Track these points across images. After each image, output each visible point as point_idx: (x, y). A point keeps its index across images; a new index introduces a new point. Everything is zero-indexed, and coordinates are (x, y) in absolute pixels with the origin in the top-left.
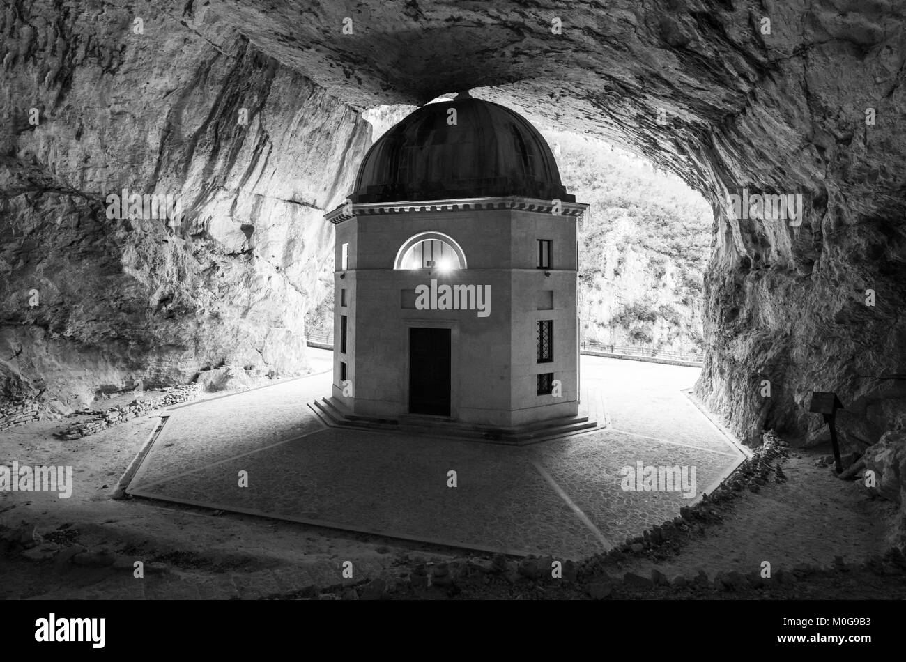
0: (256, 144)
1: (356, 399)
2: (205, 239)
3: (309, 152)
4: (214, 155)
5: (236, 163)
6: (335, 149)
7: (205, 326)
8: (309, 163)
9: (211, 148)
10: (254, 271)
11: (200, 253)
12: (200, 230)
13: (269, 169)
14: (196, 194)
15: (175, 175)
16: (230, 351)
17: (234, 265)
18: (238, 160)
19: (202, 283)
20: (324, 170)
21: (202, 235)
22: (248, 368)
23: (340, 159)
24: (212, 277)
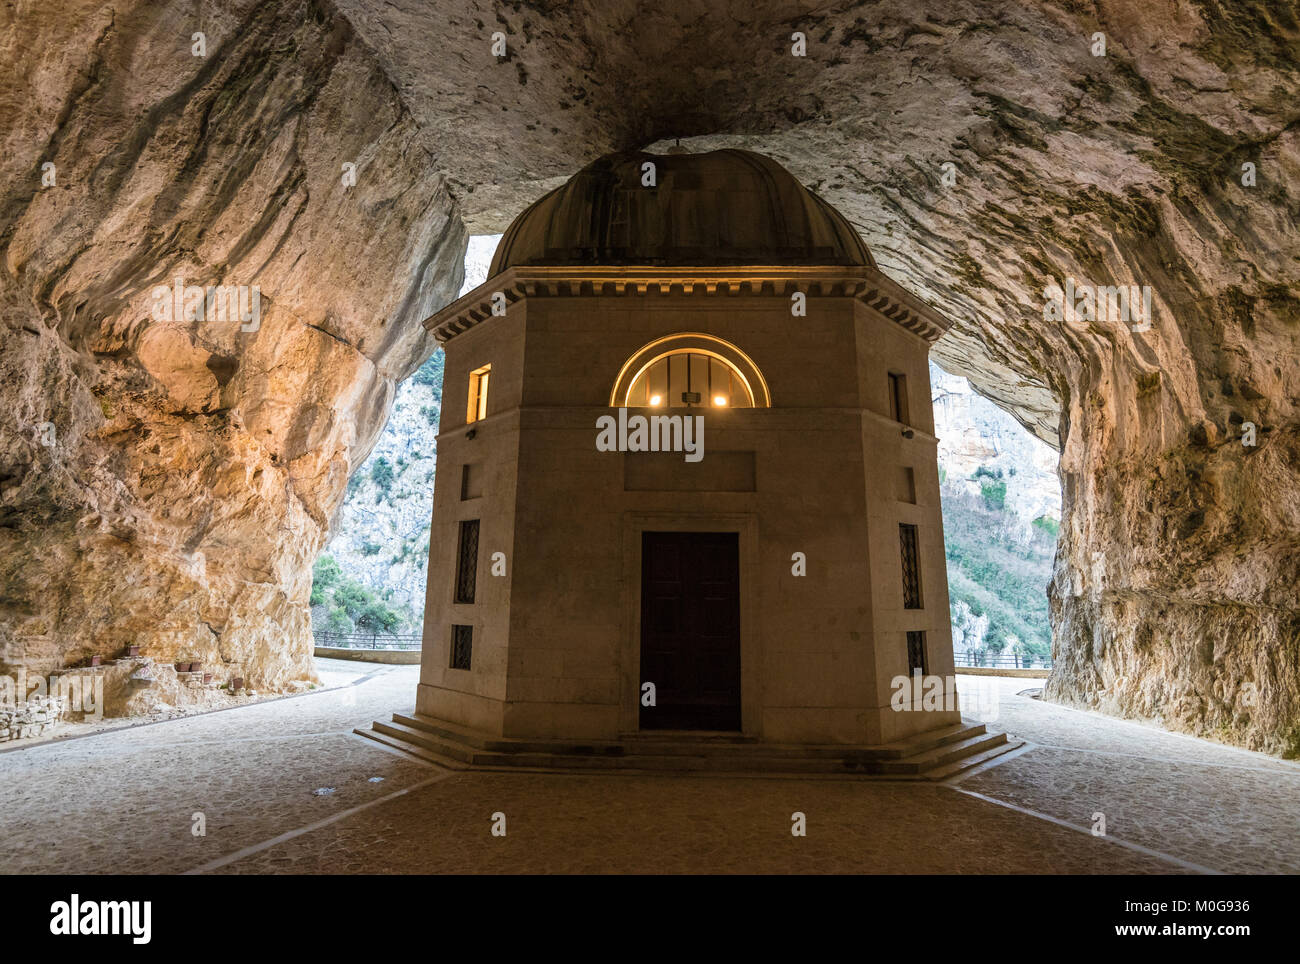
0: (279, 182)
1: (508, 702)
2: (126, 363)
3: (366, 241)
4: (189, 170)
5: (233, 206)
6: (411, 251)
7: (96, 559)
8: (364, 262)
9: (185, 152)
10: (227, 453)
11: (109, 394)
12: (116, 345)
13: (291, 247)
14: (126, 255)
15: (85, 190)
16: (147, 624)
17: (184, 432)
18: (237, 199)
19: (103, 459)
20: (387, 284)
21: (122, 355)
22: (186, 668)
23: (415, 273)
24: (130, 450)
